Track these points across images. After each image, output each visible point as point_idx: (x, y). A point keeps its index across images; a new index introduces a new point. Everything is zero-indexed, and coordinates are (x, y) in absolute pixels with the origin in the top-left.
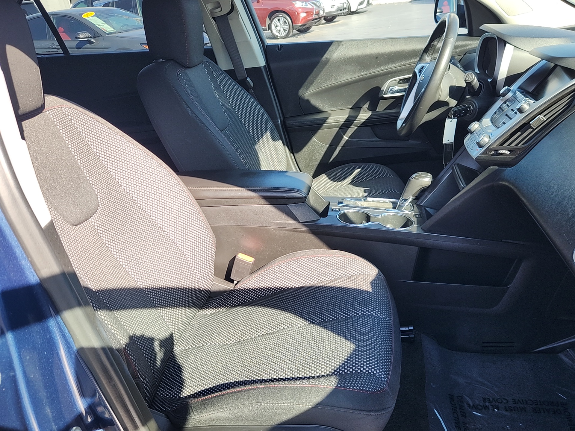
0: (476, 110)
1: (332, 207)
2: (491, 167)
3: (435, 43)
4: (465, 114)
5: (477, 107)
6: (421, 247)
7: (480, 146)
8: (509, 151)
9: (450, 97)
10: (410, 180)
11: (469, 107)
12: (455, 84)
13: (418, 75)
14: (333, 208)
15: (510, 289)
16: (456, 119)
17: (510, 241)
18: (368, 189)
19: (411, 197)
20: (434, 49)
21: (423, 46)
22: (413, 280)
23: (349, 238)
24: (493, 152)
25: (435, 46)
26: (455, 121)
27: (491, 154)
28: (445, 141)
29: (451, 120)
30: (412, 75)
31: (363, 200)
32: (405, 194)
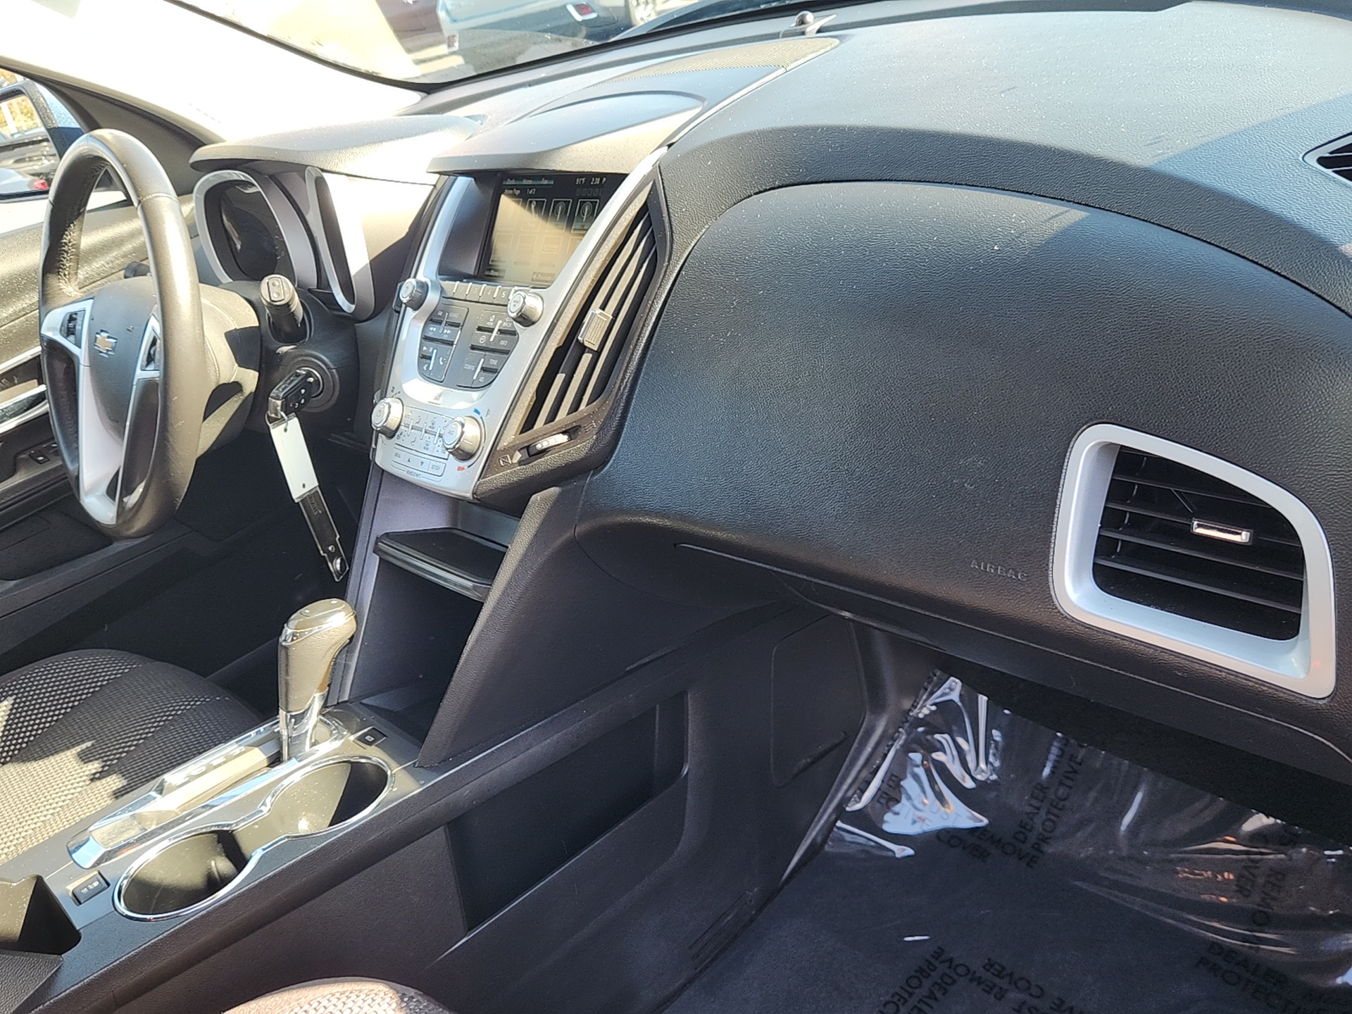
0: (331, 373)
1: (62, 888)
2: (536, 497)
3: (71, 236)
4: (308, 397)
5: (332, 366)
6: (448, 823)
7: (464, 455)
8: (564, 433)
9: (240, 366)
10: (286, 648)
11: (309, 374)
12: (233, 326)
13: (68, 343)
14: (71, 887)
15: (689, 776)
16: (296, 420)
17: (643, 661)
18: (89, 744)
19: (317, 695)
20: (77, 255)
21: (35, 257)
22: (470, 929)
23: (214, 952)
24: (518, 456)
25: (77, 246)
26: (294, 424)
27: (515, 461)
28: (297, 492)
29: (283, 426)
30: (39, 349)
31: (153, 794)
32: (293, 697)
